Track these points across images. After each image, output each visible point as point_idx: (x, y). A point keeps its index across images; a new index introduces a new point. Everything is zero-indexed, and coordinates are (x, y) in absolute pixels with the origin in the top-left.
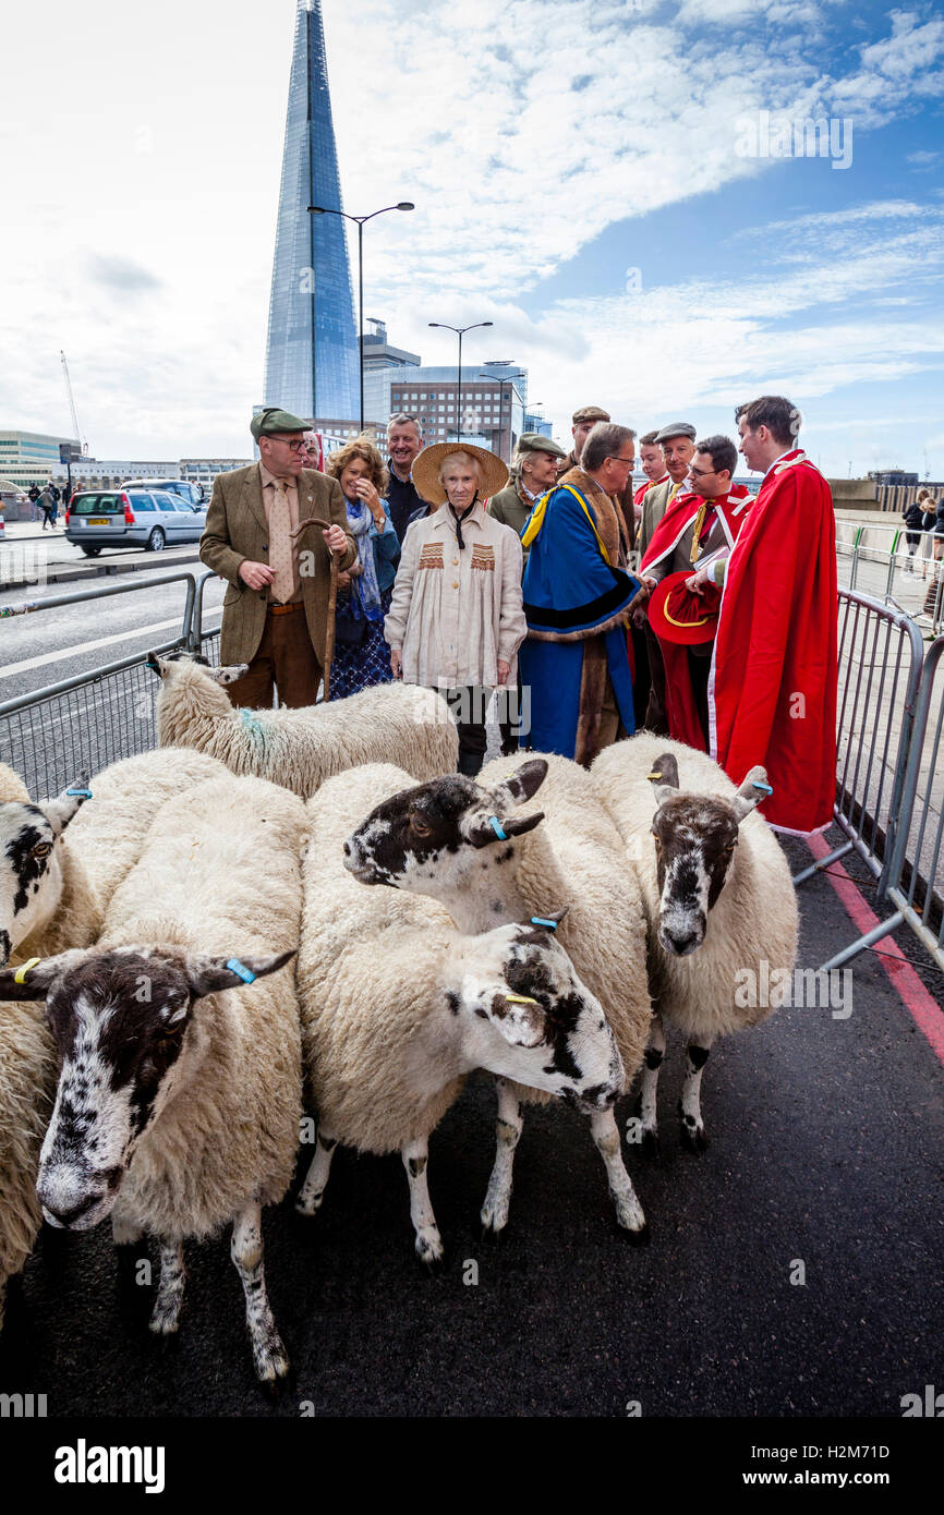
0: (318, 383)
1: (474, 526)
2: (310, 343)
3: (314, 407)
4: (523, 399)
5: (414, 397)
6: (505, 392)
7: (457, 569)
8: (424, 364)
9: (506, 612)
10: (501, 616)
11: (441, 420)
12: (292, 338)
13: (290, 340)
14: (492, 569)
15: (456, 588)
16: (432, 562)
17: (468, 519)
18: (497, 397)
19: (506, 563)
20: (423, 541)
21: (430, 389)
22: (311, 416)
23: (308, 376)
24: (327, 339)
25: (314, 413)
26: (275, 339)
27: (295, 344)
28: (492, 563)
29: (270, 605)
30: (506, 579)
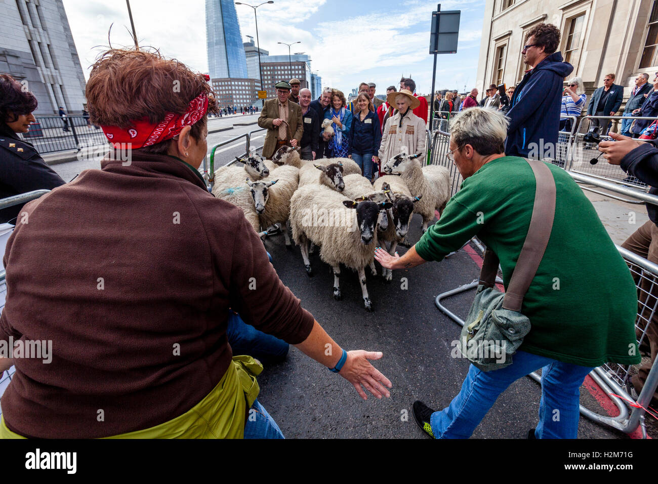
0: (229, 63)
1: (408, 119)
2: (224, 46)
3: (229, 73)
4: (309, 67)
5: (268, 68)
6: (303, 64)
7: (401, 134)
8: (270, 55)
9: (418, 149)
10: (417, 150)
11: (280, 77)
12: (217, 44)
13: (216, 45)
14: (413, 134)
15: (400, 140)
16: (393, 132)
17: (406, 116)
18: (300, 67)
19: (419, 131)
20: (390, 125)
21: (274, 65)
22: (227, 77)
23: (225, 60)
24: (231, 44)
25: (229, 75)
26: (210, 45)
27: (218, 47)
28: (413, 132)
29: (278, 141)
30: (419, 137)
